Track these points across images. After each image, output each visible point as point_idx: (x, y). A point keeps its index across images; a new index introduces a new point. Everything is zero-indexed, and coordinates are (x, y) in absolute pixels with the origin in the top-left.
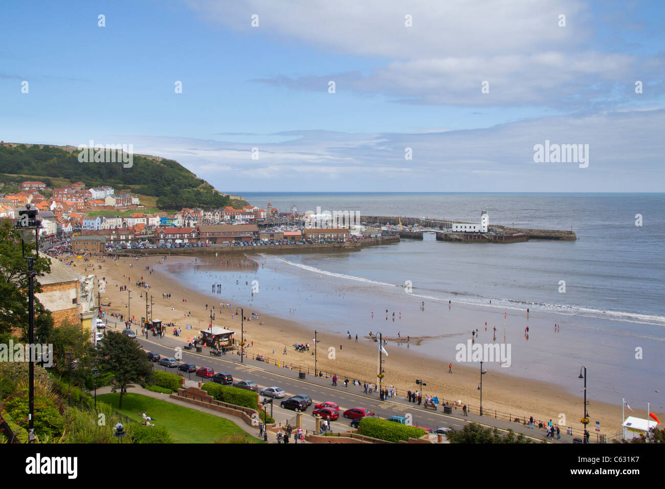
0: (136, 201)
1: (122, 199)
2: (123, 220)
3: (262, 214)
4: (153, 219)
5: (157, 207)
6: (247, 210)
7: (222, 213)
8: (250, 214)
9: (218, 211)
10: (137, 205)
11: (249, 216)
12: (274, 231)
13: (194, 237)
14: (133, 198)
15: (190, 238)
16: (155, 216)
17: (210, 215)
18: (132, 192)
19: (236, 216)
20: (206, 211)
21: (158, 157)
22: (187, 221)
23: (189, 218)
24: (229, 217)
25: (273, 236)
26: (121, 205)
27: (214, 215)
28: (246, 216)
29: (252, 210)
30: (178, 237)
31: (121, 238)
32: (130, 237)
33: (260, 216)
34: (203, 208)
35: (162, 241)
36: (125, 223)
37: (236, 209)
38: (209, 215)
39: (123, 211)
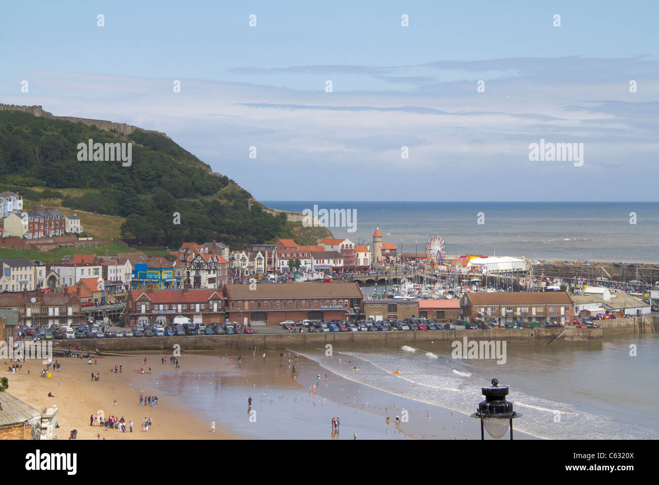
0: (74, 225)
1: (42, 221)
2: (48, 270)
3: (361, 256)
4: (119, 267)
5: (123, 240)
6: (328, 248)
7: (270, 254)
8: (334, 255)
9: (262, 249)
10: (78, 235)
11: (331, 261)
12: (391, 297)
13: (215, 310)
14: (67, 219)
15: (207, 313)
16: (121, 262)
17: (244, 259)
18: (64, 204)
19: (303, 262)
20: (235, 250)
21: (125, 125)
22: (193, 274)
23: (199, 265)
24: (286, 262)
25: (396, 311)
26: (41, 234)
27: (252, 259)
28: (326, 261)
29: (338, 248)
30: (180, 311)
31: (51, 313)
32: (70, 311)
33: (358, 260)
34: (226, 242)
35: (143, 320)
36: (53, 278)
37: (303, 245)
38: (242, 260)
39: (44, 249)
